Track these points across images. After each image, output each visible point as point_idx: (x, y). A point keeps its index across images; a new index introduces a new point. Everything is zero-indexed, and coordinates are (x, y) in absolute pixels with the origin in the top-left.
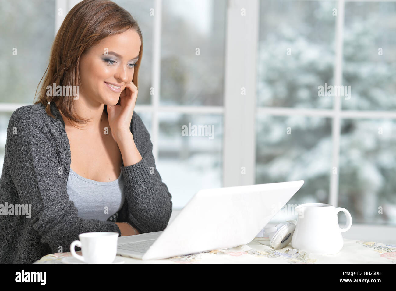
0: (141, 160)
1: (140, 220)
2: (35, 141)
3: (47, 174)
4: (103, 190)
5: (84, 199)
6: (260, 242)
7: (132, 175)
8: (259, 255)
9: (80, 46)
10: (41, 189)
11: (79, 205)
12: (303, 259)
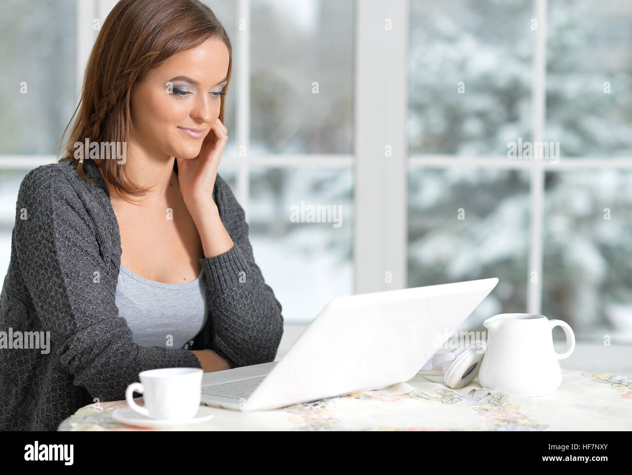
0: (233, 248)
1: (232, 345)
2: (60, 223)
3: (81, 274)
4: (174, 297)
5: (145, 312)
6: (426, 377)
7: (217, 272)
8: (428, 399)
9: (130, 73)
10: (72, 299)
11: (136, 322)
12: (499, 404)
